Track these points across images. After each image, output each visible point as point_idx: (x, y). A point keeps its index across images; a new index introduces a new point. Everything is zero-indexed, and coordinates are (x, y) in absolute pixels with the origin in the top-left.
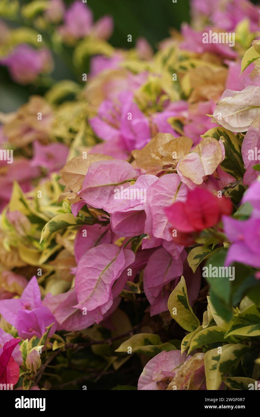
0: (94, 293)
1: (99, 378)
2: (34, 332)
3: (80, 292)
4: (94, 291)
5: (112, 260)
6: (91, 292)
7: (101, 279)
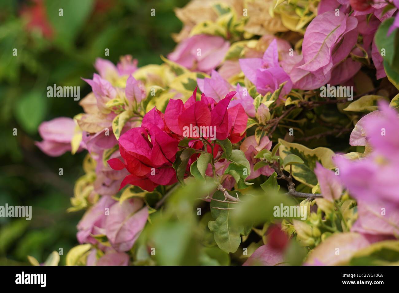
0: (318, 56)
1: (340, 134)
2: (269, 88)
3: (307, 54)
4: (318, 54)
5: (337, 26)
6: (316, 54)
7: (325, 43)
